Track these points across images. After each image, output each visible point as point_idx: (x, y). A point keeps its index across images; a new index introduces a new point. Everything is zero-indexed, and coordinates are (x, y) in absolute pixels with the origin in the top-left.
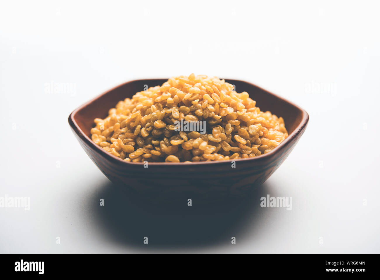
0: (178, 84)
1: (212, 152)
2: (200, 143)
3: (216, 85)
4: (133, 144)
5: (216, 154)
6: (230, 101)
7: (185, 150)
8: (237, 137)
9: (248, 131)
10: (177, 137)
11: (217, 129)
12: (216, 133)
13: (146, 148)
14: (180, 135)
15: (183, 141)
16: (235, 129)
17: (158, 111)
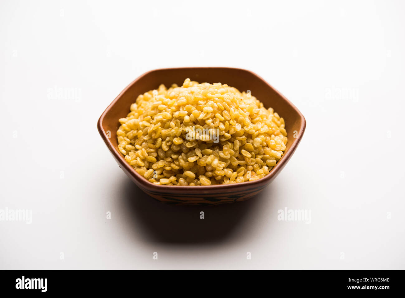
0: (193, 100)
1: (222, 169)
2: (213, 160)
3: (226, 102)
4: (155, 155)
5: (226, 170)
6: (238, 117)
7: (200, 166)
8: (243, 151)
9: (253, 144)
10: (193, 153)
11: (227, 147)
12: (226, 151)
13: (167, 161)
14: (195, 152)
15: (198, 158)
16: (242, 144)
17: (177, 128)
